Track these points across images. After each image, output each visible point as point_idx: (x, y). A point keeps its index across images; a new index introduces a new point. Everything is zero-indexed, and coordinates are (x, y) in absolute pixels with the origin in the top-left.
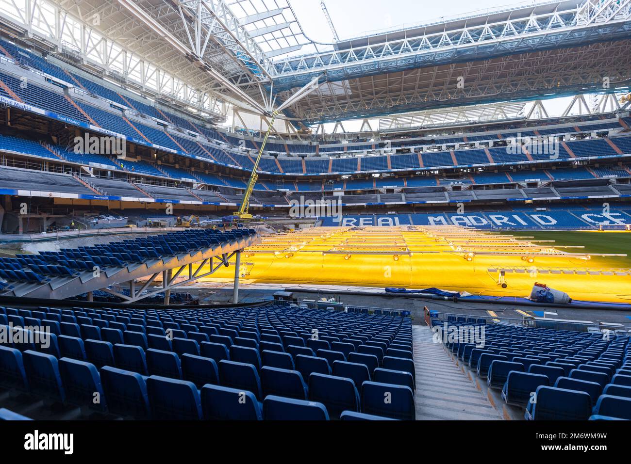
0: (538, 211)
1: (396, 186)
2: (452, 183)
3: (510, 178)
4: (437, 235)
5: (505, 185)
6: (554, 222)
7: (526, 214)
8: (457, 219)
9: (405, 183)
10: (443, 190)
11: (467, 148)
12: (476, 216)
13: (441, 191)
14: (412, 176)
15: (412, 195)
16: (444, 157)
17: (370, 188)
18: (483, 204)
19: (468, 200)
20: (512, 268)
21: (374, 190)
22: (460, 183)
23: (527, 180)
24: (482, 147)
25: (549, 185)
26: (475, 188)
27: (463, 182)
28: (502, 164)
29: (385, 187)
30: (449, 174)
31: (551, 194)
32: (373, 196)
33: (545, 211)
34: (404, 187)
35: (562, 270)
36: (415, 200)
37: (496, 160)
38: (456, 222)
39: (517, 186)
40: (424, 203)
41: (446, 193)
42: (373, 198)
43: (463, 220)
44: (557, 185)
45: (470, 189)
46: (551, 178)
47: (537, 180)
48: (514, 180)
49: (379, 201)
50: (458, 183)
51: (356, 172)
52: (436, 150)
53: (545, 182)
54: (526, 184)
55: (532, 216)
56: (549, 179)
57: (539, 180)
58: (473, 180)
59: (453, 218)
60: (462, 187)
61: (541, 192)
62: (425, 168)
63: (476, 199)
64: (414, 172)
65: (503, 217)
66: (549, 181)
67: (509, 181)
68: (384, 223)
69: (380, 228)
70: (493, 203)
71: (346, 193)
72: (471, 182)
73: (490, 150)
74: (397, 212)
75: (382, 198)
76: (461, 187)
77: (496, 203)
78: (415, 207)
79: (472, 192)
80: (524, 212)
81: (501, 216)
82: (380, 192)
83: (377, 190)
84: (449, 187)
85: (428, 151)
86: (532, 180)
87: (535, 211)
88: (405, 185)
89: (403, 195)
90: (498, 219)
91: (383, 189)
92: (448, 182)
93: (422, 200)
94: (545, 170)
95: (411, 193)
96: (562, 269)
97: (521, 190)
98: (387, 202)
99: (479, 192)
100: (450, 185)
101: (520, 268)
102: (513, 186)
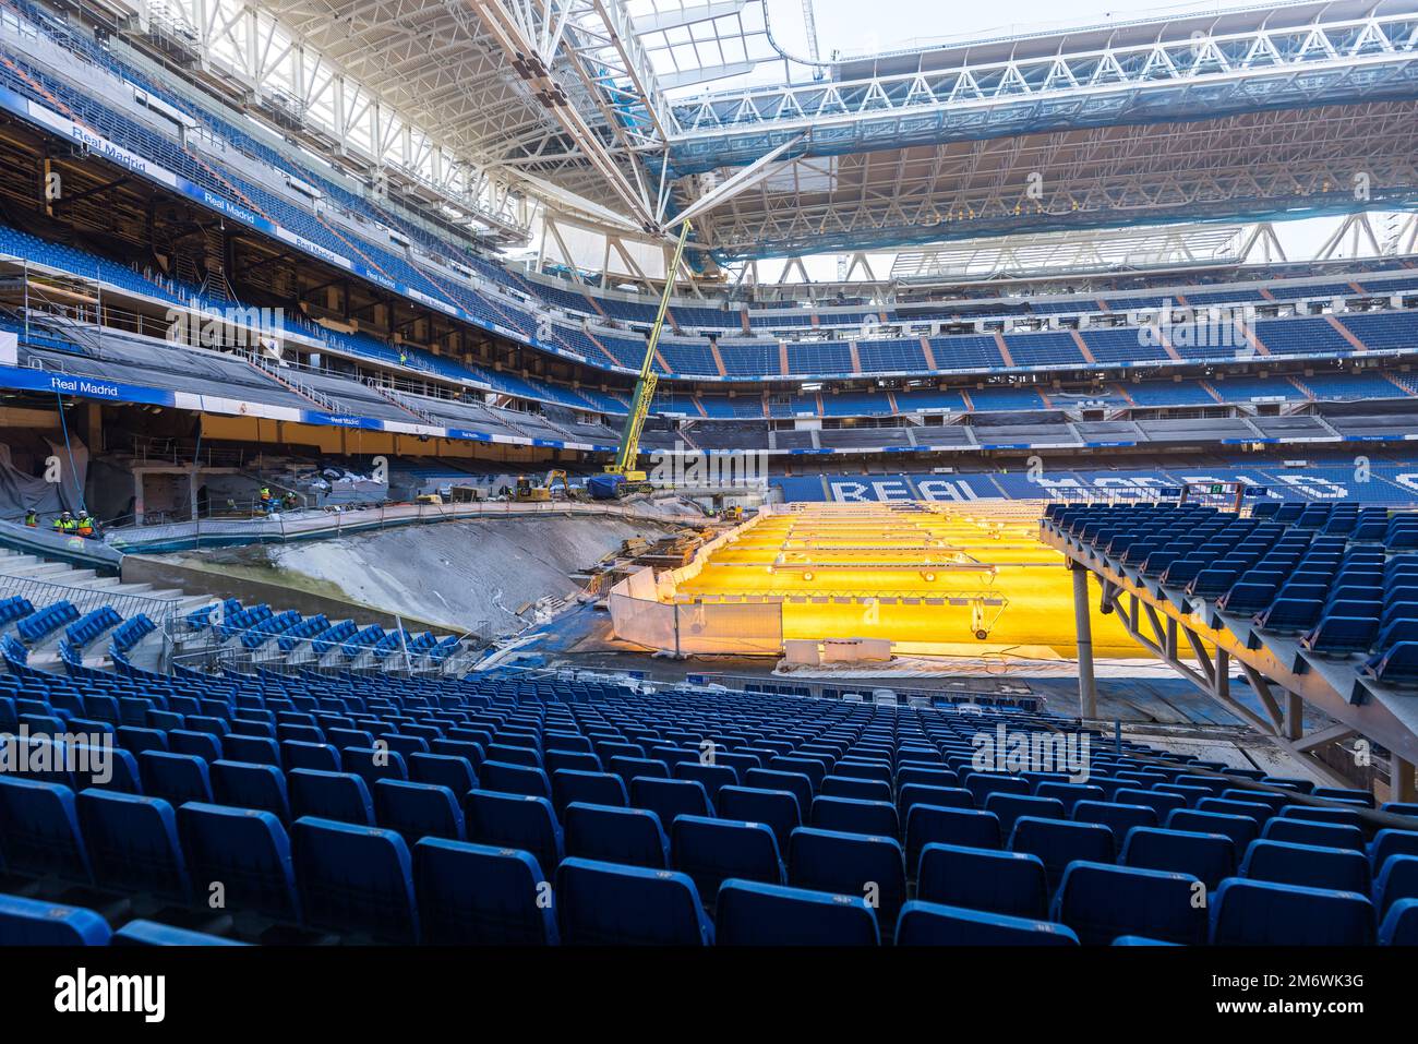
0: (1289, 467)
1: (948, 410)
2: (1081, 404)
3: (1213, 394)
5: (1206, 409)
6: (1341, 492)
7: (1267, 475)
9: (968, 402)
10: (1062, 418)
12: (1150, 479)
13: (1058, 422)
14: (980, 386)
15: (990, 429)
16: (1060, 345)
17: (885, 413)
18: (1155, 451)
19: (1130, 443)
21: (893, 419)
22: (1100, 403)
23: (1255, 400)
25: (1307, 409)
26: (1137, 414)
27: (1106, 402)
28: (1200, 361)
29: (920, 410)
30: (1066, 384)
31: (1315, 428)
32: (897, 431)
33: (1302, 467)
34: (967, 412)
36: (1002, 439)
37: (1183, 354)
39: (1234, 413)
40: (1024, 447)
41: (1070, 425)
42: (897, 435)
44: (1327, 411)
45: (1125, 416)
46: (1308, 395)
47: (1278, 398)
48: (1226, 397)
49: (914, 444)
50: (1095, 402)
51: (853, 375)
53: (1298, 403)
54: (1253, 407)
55: (1281, 477)
56: (1305, 397)
57: (1283, 398)
58: (1126, 397)
60: (1106, 412)
61: (1292, 426)
62: (1020, 369)
63: (1146, 439)
64: (983, 378)
66: (1307, 401)
67: (1213, 401)
68: (935, 493)
70: (1173, 449)
71: (826, 423)
72: (1124, 402)
74: (958, 468)
75: (919, 436)
76: (1102, 412)
77: (1179, 449)
78: (994, 457)
79: (1132, 424)
80: (1258, 470)
81: (1209, 479)
82: (910, 424)
83: (902, 418)
84: (1075, 412)
85: (1017, 330)
86: (1268, 400)
87: (1282, 467)
88: (970, 406)
89: (968, 429)
91: (917, 415)
92: (1070, 401)
93: (1020, 441)
94: (1291, 376)
95: (986, 425)
97: (1246, 421)
98: (934, 444)
99: (1148, 424)
100: (1076, 407)
102: (1221, 412)
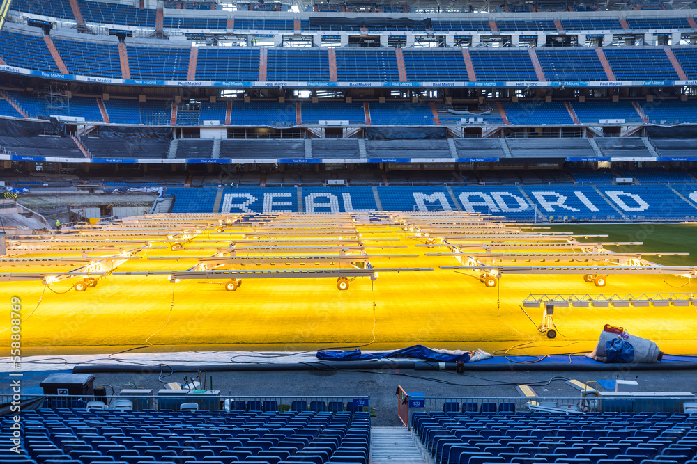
0: (619, 184)
1: (346, 122)
2: (464, 120)
3: (573, 115)
4: (431, 233)
5: (564, 129)
6: (644, 206)
7: (597, 191)
8: (471, 199)
9: (368, 115)
10: (445, 134)
11: (496, 46)
12: (506, 194)
13: (441, 138)
14: (382, 100)
15: (381, 143)
16: (447, 62)
17: (289, 124)
18: (522, 167)
19: (495, 159)
20: (566, 298)
21: (297, 130)
22: (480, 120)
23: (602, 121)
24: (525, 46)
25: (639, 132)
26: (509, 132)
27: (484, 120)
28: (560, 83)
29: (322, 122)
30: (458, 101)
31: (642, 150)
32: (295, 143)
33: (630, 184)
34: (364, 126)
35: (650, 300)
36: (388, 153)
37: (549, 76)
38: (469, 205)
39: (585, 133)
40: (406, 162)
41: (451, 141)
42: (295, 146)
43: (482, 200)
44: (653, 133)
45: (498, 134)
46: (643, 118)
47: (619, 120)
48: (581, 119)
49: (309, 155)
50: (476, 120)
51: (257, 84)
52: (434, 45)
53: (635, 126)
54: (600, 128)
55: (608, 193)
56: (641, 121)
57: (623, 121)
58: (504, 116)
59: (464, 196)
60: (484, 129)
61: (626, 148)
62: (410, 84)
63: (508, 156)
64: (385, 92)
65: (557, 195)
66: (640, 124)
67: (570, 121)
68: (319, 205)
69: (309, 216)
70: (541, 165)
71: (231, 132)
72: (500, 120)
73: (539, 53)
74: (349, 182)
75: (315, 149)
76: (480, 129)
77: (546, 165)
78: (387, 170)
79: (502, 141)
80: (594, 186)
81: (553, 193)
82: (310, 135)
83: (304, 130)
84: (457, 128)
85: (418, 46)
86: (612, 122)
87: (614, 183)
88: (368, 119)
89: (361, 143)
90: (548, 198)
91: (319, 126)
92: (455, 117)
93: (401, 155)
94: (635, 101)
95: (379, 138)
96: (650, 297)
97: (592, 141)
98: (326, 157)
99: (515, 141)
100: (459, 124)
101: (580, 298)
102: (577, 132)
